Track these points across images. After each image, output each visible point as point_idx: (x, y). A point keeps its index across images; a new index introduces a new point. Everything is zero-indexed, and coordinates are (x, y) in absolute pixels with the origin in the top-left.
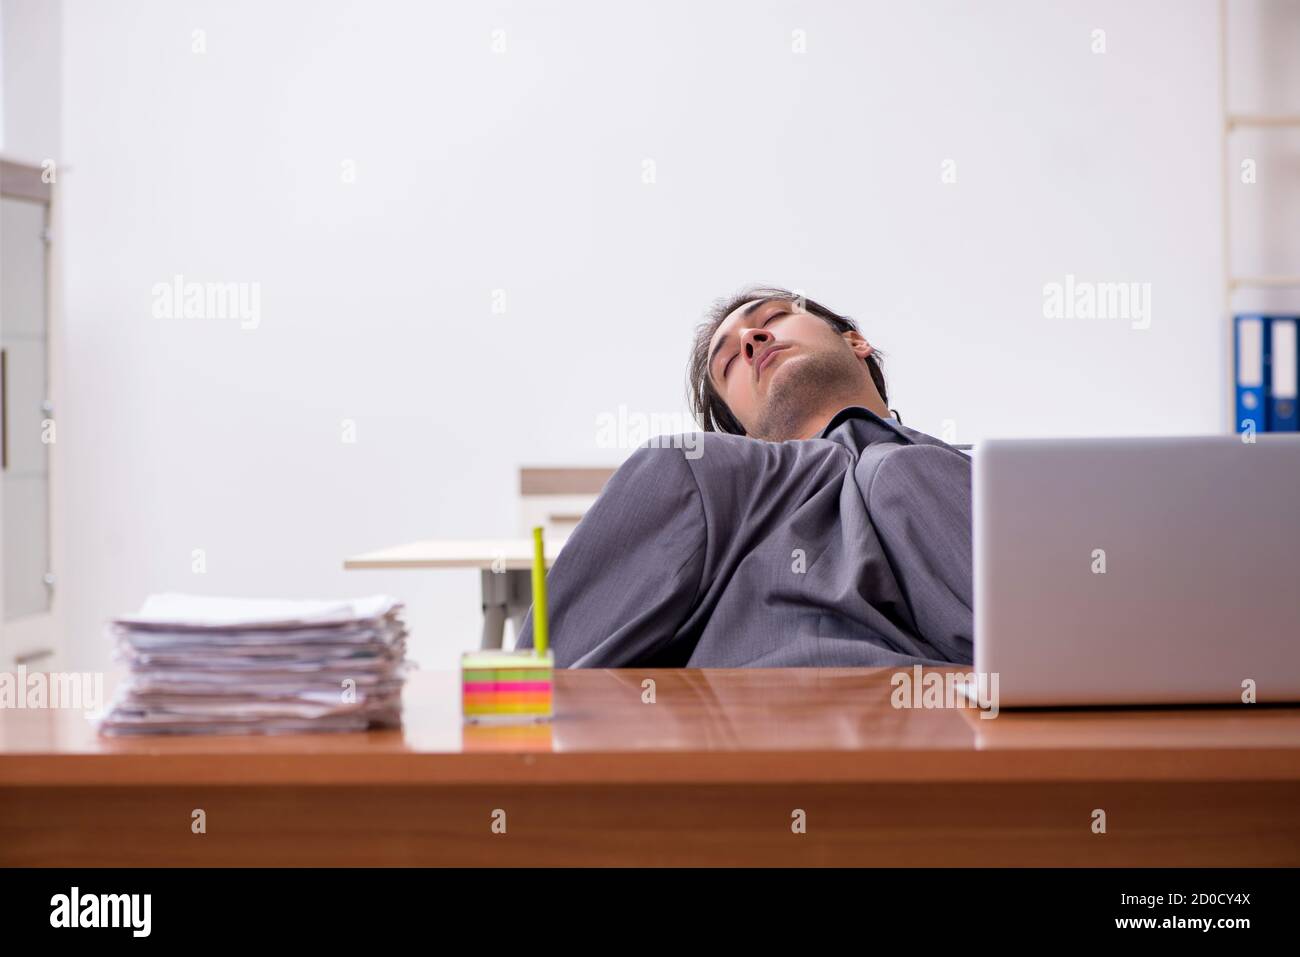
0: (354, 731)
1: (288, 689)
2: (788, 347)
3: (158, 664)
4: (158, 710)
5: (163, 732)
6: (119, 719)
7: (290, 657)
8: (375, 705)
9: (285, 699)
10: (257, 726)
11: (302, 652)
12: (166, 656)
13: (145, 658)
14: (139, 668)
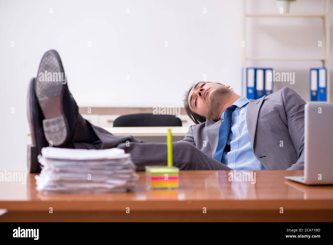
0: (122, 193)
1: (102, 179)
2: (210, 89)
3: (62, 171)
4: (61, 185)
5: (62, 193)
6: (49, 189)
7: (103, 169)
8: (129, 184)
9: (102, 182)
10: (92, 191)
11: (107, 168)
12: (64, 169)
13: (58, 169)
14: (55, 172)
